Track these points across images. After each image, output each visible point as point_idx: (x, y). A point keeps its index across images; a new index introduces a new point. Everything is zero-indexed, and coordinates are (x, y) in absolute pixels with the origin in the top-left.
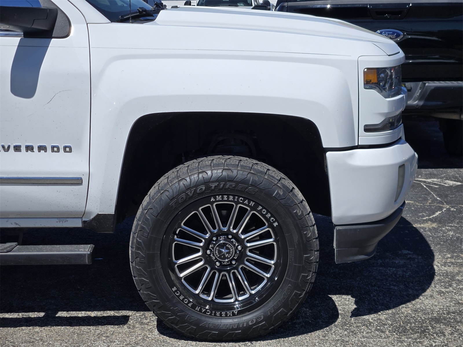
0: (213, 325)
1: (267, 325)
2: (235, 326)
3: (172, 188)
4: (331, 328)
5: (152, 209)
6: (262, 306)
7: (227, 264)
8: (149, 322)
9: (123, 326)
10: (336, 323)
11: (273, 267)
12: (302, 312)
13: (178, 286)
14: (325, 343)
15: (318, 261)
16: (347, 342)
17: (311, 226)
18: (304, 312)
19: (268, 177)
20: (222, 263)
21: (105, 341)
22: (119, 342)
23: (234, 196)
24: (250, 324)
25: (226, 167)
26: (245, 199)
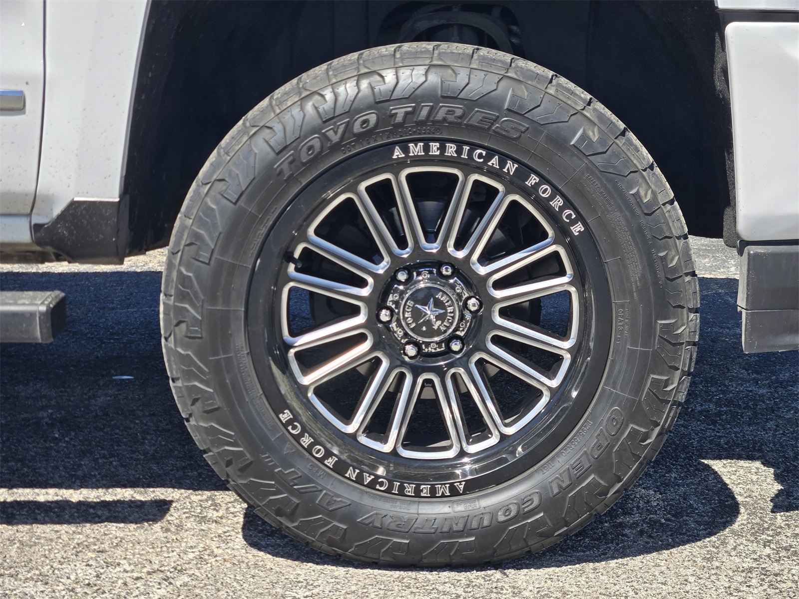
0: (395, 522)
1: (548, 521)
2: (457, 524)
3: (283, 120)
4: (724, 539)
5: (223, 183)
6: (535, 468)
7: (438, 350)
8: (221, 518)
9: (150, 525)
10: (736, 526)
11: (567, 359)
12: (635, 497)
13: (298, 409)
14: (713, 578)
15: (697, 340)
16: (776, 575)
17: (679, 238)
18: (641, 497)
19: (557, 91)
20: (424, 347)
21: (91, 562)
22: (130, 564)
23: (460, 144)
24: (502, 518)
25: (437, 60)
26: (491, 152)
